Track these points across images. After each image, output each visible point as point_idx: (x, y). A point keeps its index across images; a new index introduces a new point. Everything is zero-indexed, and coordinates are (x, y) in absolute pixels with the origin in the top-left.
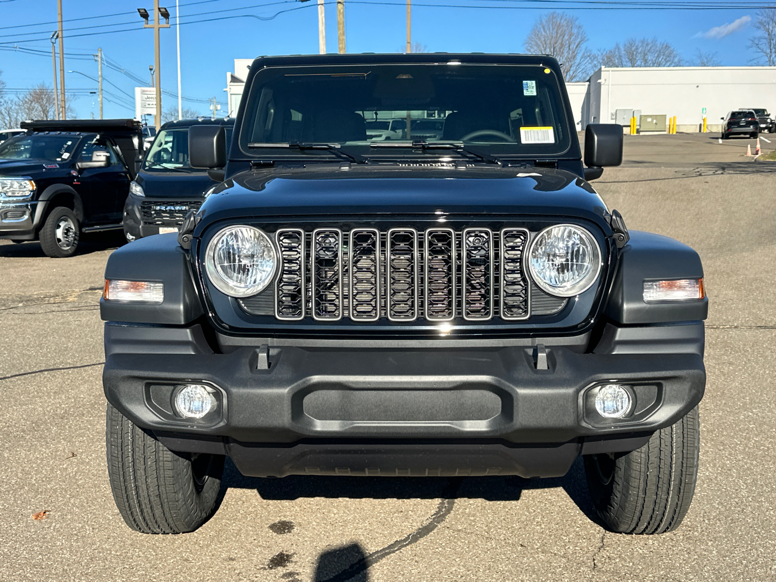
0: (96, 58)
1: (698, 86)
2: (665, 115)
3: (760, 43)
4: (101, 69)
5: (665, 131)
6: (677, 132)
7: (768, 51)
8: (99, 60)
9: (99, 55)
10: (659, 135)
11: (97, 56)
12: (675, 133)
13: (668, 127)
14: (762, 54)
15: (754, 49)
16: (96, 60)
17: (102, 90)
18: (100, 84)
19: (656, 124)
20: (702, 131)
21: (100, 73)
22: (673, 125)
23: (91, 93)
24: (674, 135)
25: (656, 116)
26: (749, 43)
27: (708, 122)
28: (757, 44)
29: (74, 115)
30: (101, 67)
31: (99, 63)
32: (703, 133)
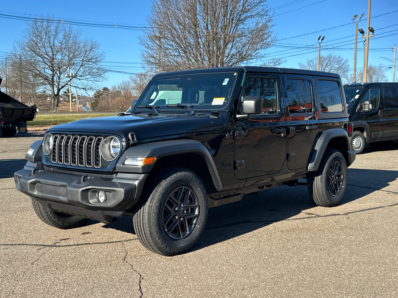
0: (393, 50)
4: (396, 55)
8: (395, 50)
9: (395, 48)
11: (394, 48)
16: (393, 51)
17: (395, 66)
18: (394, 63)
21: (395, 57)
23: (389, 68)
29: (386, 79)
30: (396, 54)
31: (395, 52)
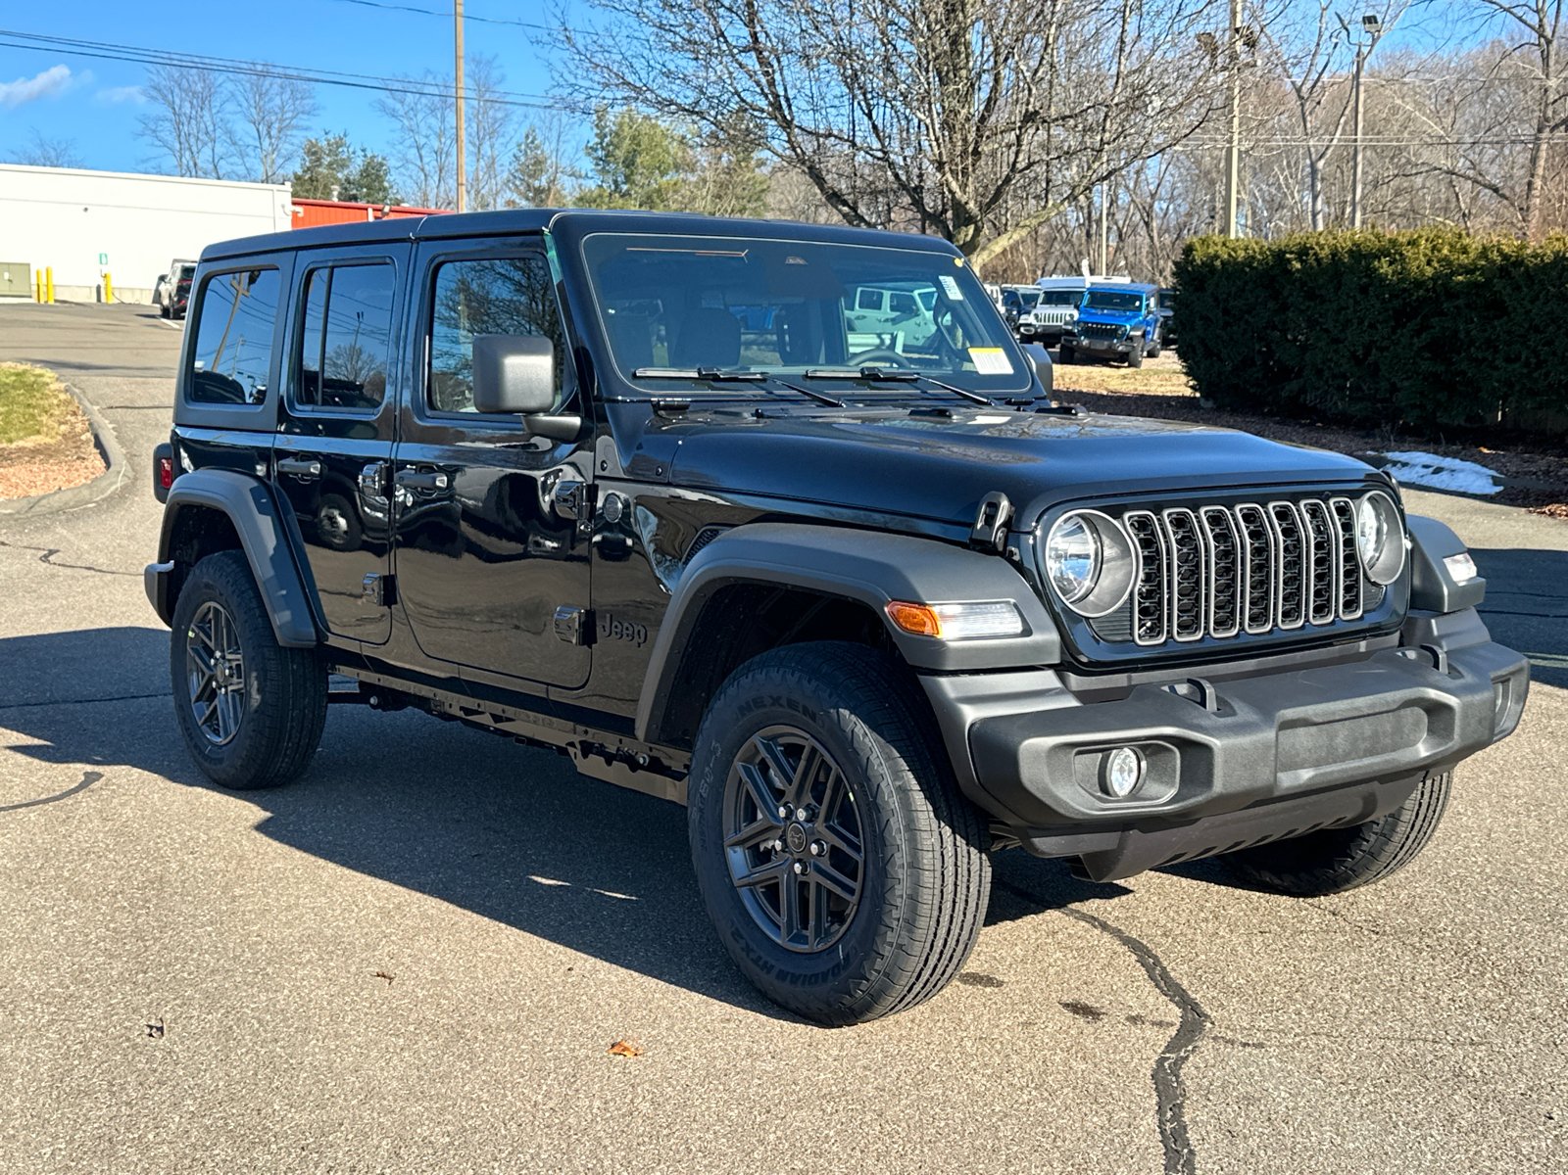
1: (86, 209)
2: (29, 265)
3: (160, 128)
5: (30, 297)
6: (56, 301)
7: (177, 146)
10: (19, 305)
12: (51, 302)
13: (35, 288)
14: (166, 150)
15: (148, 139)
19: (10, 281)
20: (103, 300)
22: (47, 286)
24: (51, 306)
25: (9, 264)
26: (140, 127)
27: (114, 283)
28: (154, 131)
32: (107, 304)
